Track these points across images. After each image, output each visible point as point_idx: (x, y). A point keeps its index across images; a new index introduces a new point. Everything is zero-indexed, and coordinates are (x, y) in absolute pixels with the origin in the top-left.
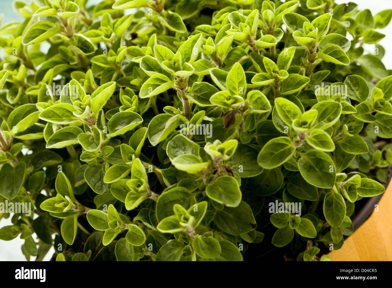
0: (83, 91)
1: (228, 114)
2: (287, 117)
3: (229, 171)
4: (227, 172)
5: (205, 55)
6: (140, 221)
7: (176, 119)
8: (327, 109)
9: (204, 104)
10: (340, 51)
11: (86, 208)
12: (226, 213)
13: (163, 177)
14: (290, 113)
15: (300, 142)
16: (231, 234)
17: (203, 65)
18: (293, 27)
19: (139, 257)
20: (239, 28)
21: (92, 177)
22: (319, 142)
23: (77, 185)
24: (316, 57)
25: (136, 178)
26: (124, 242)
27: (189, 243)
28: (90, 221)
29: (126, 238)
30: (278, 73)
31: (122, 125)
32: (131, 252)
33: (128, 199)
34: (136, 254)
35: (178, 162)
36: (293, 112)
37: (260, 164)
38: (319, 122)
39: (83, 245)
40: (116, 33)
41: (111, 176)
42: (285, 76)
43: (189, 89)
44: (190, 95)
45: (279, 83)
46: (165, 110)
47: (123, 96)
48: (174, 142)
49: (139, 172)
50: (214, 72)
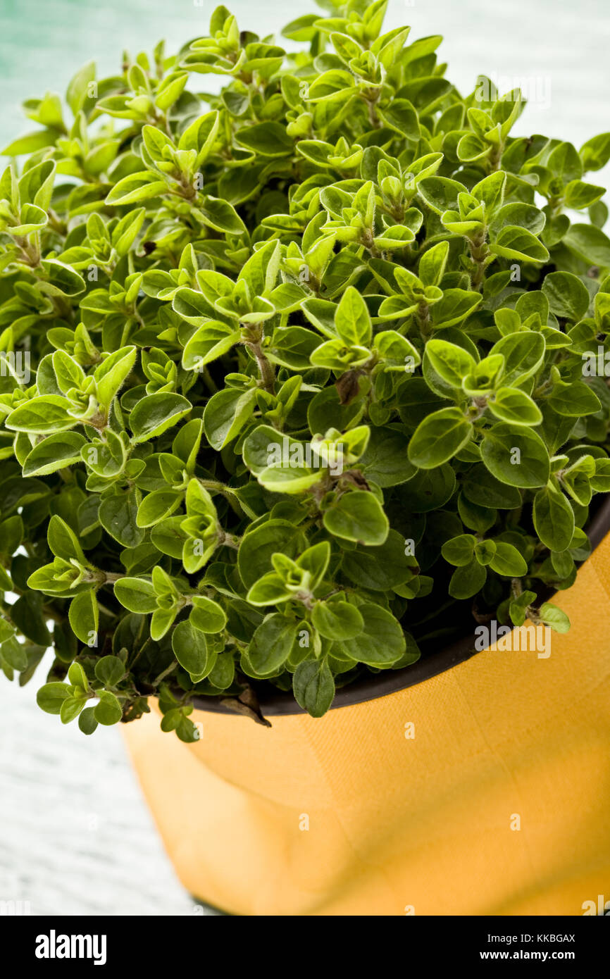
0: (79, 369)
1: (345, 379)
2: (450, 372)
3: (360, 482)
4: (357, 485)
5: (287, 275)
6: (209, 587)
7: (252, 396)
8: (519, 347)
9: (298, 366)
10: (529, 238)
11: (109, 575)
12: (362, 553)
13: (241, 502)
14: (455, 364)
15: (478, 412)
16: (375, 589)
17: (286, 293)
18: (439, 202)
19: (216, 649)
20: (343, 218)
21: (112, 519)
22: (512, 409)
23: (84, 533)
24: (487, 252)
25: (196, 513)
26: (186, 628)
27: (304, 616)
28: (121, 598)
29: (190, 620)
30: (423, 293)
31: (156, 419)
32: (202, 644)
33: (186, 553)
34: (212, 645)
35: (268, 477)
36: (459, 362)
37: (414, 462)
38: (509, 372)
39: (110, 640)
40: (117, 248)
41: (149, 513)
42: (438, 297)
43: (266, 340)
44: (272, 353)
45: (427, 308)
46: (227, 380)
47: (150, 364)
48: (254, 439)
49: (200, 502)
50: (310, 306)
